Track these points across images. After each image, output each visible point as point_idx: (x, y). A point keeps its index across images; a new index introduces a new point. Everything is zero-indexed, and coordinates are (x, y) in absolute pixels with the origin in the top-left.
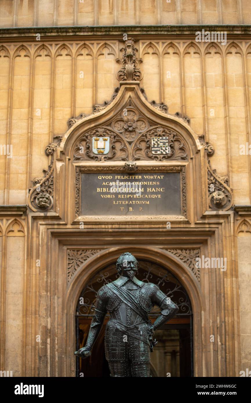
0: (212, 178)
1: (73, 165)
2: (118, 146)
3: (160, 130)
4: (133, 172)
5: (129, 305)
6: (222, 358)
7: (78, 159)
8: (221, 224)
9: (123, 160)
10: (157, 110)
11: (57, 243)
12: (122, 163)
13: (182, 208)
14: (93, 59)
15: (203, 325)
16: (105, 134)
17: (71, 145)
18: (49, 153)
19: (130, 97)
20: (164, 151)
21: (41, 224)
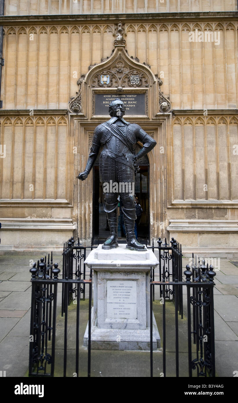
0: (161, 96)
1: (91, 90)
2: (114, 80)
3: (135, 72)
4: (121, 93)
5: (118, 137)
6: (165, 186)
7: (94, 87)
8: (165, 119)
9: (116, 87)
10: (134, 61)
11: (84, 129)
12: (116, 89)
13: (145, 111)
14: (101, 35)
15: (155, 170)
16: (107, 74)
17: (90, 79)
18: (79, 84)
19: (120, 54)
20: (137, 82)
21: (75, 119)
